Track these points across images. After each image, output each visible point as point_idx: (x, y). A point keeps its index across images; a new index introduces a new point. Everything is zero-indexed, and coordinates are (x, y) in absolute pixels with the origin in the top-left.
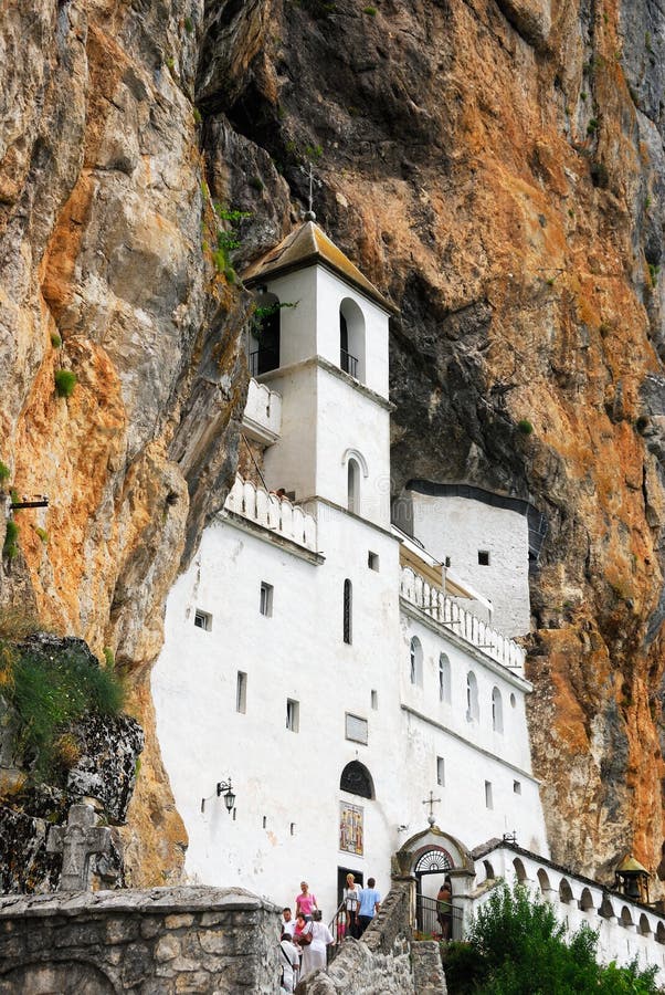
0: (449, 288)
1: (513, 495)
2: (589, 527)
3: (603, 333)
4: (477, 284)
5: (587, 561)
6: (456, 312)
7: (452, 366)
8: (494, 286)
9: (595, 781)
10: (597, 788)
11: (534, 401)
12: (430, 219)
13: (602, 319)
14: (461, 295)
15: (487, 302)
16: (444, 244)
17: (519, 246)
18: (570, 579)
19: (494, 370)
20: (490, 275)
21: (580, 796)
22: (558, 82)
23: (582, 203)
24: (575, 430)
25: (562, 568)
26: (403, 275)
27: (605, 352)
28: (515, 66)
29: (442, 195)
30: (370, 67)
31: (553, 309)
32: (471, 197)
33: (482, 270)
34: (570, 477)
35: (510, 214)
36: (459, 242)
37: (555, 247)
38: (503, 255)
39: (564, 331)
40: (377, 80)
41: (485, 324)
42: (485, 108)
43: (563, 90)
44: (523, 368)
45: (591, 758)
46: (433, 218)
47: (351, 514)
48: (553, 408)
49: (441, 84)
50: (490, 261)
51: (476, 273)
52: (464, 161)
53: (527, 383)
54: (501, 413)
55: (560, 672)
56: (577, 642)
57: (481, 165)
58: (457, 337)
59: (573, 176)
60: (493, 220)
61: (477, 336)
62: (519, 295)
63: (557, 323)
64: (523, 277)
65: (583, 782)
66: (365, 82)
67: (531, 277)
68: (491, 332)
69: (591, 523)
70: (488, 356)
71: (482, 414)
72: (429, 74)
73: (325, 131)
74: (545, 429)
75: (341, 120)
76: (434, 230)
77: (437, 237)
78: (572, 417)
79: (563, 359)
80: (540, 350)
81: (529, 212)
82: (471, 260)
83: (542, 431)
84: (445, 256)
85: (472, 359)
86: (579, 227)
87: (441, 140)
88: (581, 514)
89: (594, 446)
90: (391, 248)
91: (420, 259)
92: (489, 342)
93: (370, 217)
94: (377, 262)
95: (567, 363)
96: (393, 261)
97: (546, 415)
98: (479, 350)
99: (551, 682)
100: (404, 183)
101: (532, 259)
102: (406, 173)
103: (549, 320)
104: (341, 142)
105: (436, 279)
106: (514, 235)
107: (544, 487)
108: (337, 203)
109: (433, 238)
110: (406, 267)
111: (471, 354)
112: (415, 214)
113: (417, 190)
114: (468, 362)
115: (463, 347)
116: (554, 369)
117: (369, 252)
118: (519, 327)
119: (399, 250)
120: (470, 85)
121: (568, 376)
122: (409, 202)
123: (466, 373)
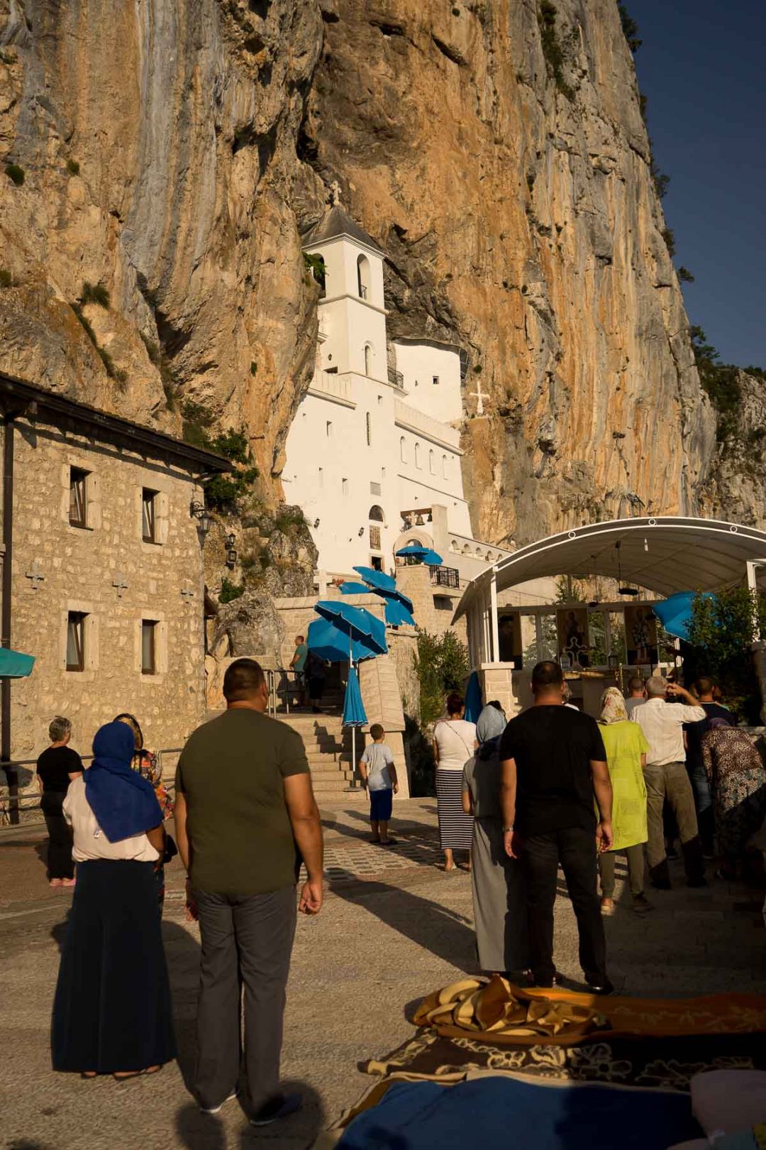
0: (413, 227)
1: (452, 343)
3: (502, 237)
4: (429, 222)
6: (418, 242)
7: (416, 275)
8: (439, 221)
12: (401, 188)
14: (420, 231)
15: (434, 232)
16: (410, 201)
17: (452, 195)
18: (483, 389)
19: (440, 272)
20: (436, 216)
22: (472, 80)
23: (488, 157)
24: (485, 301)
25: (479, 383)
26: (388, 225)
27: (503, 249)
28: (446, 78)
29: (407, 171)
30: (365, 102)
31: (472, 230)
32: (423, 170)
33: (431, 213)
35: (446, 175)
36: (418, 198)
37: (472, 191)
38: (443, 202)
39: (479, 244)
40: (369, 109)
41: (434, 246)
42: (430, 111)
43: (476, 85)
46: (403, 187)
47: (366, 376)
48: (473, 290)
49: (404, 104)
50: (436, 207)
51: (428, 216)
52: (419, 147)
54: (444, 298)
55: (478, 442)
57: (429, 147)
58: (419, 256)
59: (483, 141)
60: (437, 181)
61: (429, 254)
62: (453, 225)
63: (475, 238)
64: (455, 214)
66: (362, 110)
67: (459, 214)
68: (437, 250)
70: (436, 265)
71: (433, 300)
72: (398, 100)
73: (342, 145)
75: (350, 136)
76: (403, 194)
77: (405, 198)
79: (478, 261)
80: (465, 256)
82: (425, 208)
84: (410, 209)
85: (426, 268)
86: (487, 173)
87: (406, 137)
90: (381, 210)
91: (396, 214)
92: (437, 256)
93: (368, 194)
95: (481, 261)
96: (382, 218)
98: (431, 261)
99: (473, 448)
100: (386, 166)
102: (386, 160)
103: (470, 238)
104: (351, 149)
105: (406, 224)
106: (448, 189)
107: (469, 337)
108: (349, 189)
109: (403, 199)
110: (389, 220)
111: (426, 266)
112: (393, 186)
113: (393, 170)
114: (425, 270)
115: (422, 262)
116: (473, 267)
118: (453, 244)
119: (385, 210)
120: (421, 100)
121: (482, 269)
122: (389, 179)
123: (424, 277)
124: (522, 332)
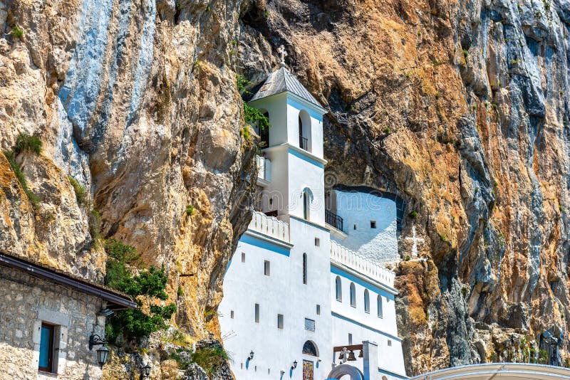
0: (354, 87)
1: (389, 191)
2: (428, 205)
3: (437, 98)
4: (369, 82)
5: (427, 223)
6: (358, 100)
7: (355, 128)
8: (378, 82)
9: (430, 337)
10: (430, 341)
11: (399, 141)
12: (343, 52)
13: (436, 89)
14: (360, 90)
15: (374, 92)
16: (351, 64)
17: (391, 59)
18: (418, 234)
19: (378, 127)
20: (375, 77)
21: (421, 345)
23: (425, 26)
24: (421, 154)
25: (414, 228)
26: (330, 84)
27: (438, 108)
29: (349, 37)
31: (409, 90)
32: (365, 36)
33: (371, 75)
34: (418, 180)
35: (386, 42)
36: (359, 60)
37: (410, 55)
38: (382, 65)
39: (415, 101)
41: (373, 103)
44: (393, 124)
45: (428, 326)
46: (345, 51)
47: (305, 222)
48: (409, 144)
50: (375, 69)
51: (368, 76)
52: (361, 17)
53: (395, 132)
54: (382, 150)
55: (412, 283)
56: (421, 267)
57: (370, 18)
58: (358, 112)
59: (420, 12)
60: (377, 46)
61: (369, 110)
62: (391, 84)
63: (411, 97)
64: (393, 76)
65: (423, 338)
67: (397, 75)
68: (376, 107)
69: (429, 204)
70: (374, 120)
71: (372, 151)
74: (405, 156)
76: (346, 57)
77: (347, 60)
78: (420, 147)
79: (414, 116)
80: (402, 113)
81: (395, 38)
82: (365, 70)
83: (403, 157)
84: (352, 70)
85: (366, 123)
86: (424, 40)
87: (349, 8)
88: (424, 199)
89: (431, 161)
90: (323, 71)
91: (338, 75)
92: (375, 113)
93: (312, 57)
94: (317, 80)
95: (417, 118)
96: (324, 78)
97: (405, 148)
98: (370, 117)
99: (407, 289)
100: (329, 33)
101: (397, 65)
102: (330, 28)
103: (407, 96)
104: (297, 18)
105: (347, 84)
106: (388, 53)
107: (404, 186)
108: (295, 52)
109: (345, 61)
110: (331, 80)
111: (365, 120)
112: (335, 50)
113: (336, 37)
114: (364, 125)
115: (362, 117)
116: (410, 122)
117: (312, 76)
118: (392, 102)
119: (328, 71)
121: (418, 125)
122: (332, 44)
123: (363, 131)
124: (457, 183)
